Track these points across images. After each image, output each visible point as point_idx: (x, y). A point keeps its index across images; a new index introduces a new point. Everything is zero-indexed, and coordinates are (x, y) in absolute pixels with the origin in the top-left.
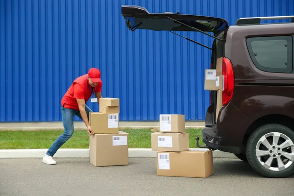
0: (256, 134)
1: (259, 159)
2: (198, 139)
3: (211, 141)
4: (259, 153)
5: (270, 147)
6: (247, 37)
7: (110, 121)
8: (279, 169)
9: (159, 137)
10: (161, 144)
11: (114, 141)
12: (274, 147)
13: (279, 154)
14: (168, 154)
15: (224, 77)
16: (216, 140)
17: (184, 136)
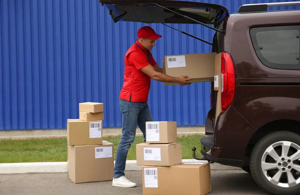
0: (262, 143)
1: (265, 173)
2: (194, 150)
3: (209, 152)
4: (266, 166)
5: (278, 159)
6: (251, 27)
7: (91, 130)
8: (289, 185)
9: (145, 149)
10: (148, 157)
11: (96, 153)
12: (283, 159)
13: (289, 167)
14: (156, 169)
15: (223, 75)
16: (213, 151)
17: (175, 148)
